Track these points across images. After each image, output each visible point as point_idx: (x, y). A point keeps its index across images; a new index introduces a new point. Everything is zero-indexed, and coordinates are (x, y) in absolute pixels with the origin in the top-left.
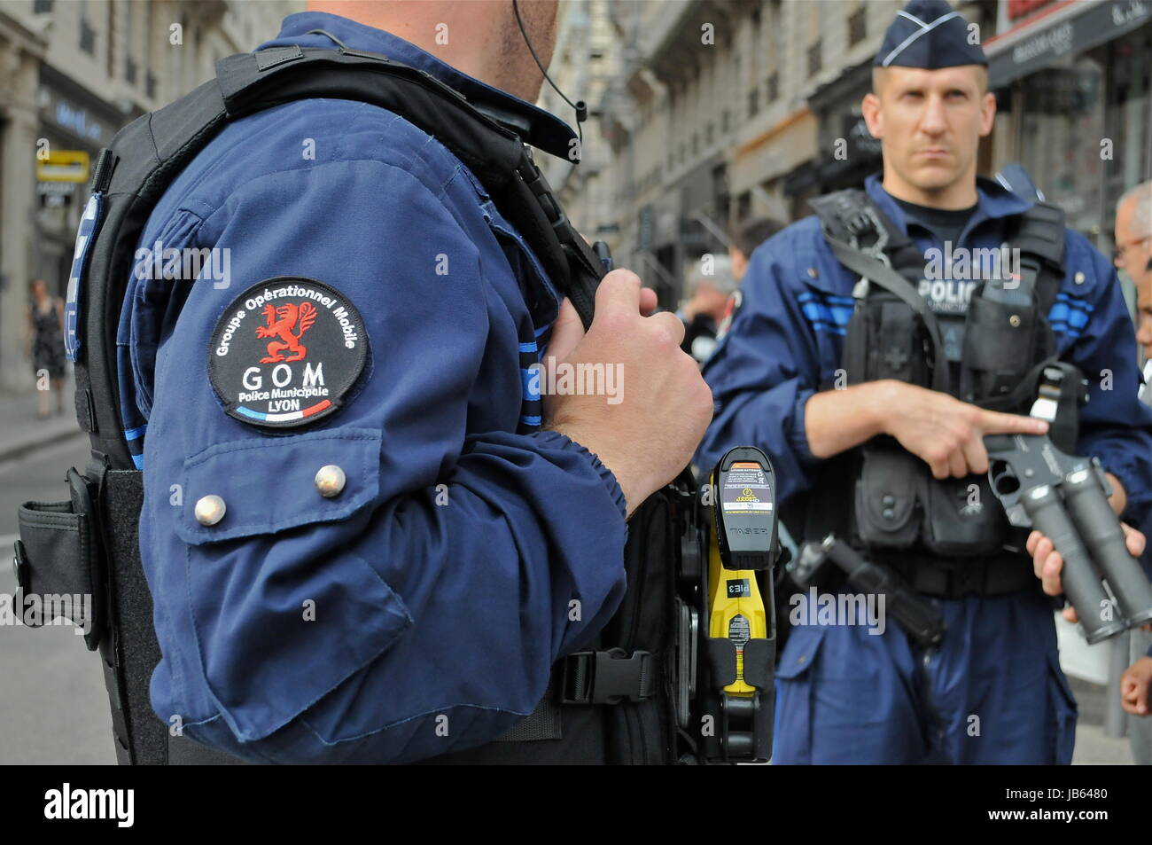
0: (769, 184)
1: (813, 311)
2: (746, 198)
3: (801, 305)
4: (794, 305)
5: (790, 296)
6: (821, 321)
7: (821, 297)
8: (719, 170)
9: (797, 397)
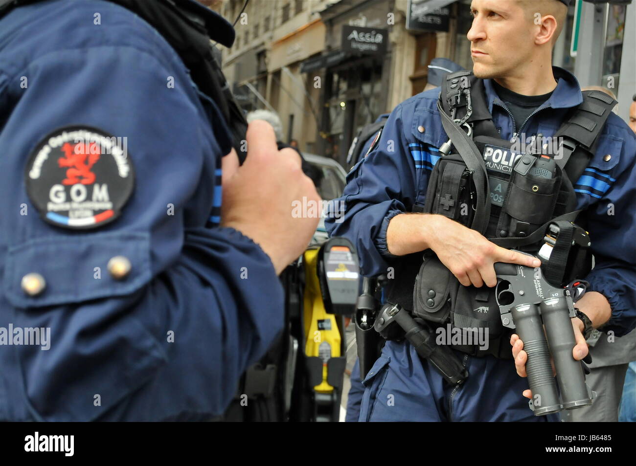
0: (293, 66)
1: (416, 155)
2: (278, 74)
3: (410, 149)
4: (406, 149)
5: (404, 143)
6: (420, 163)
7: (425, 148)
8: (261, 55)
9: (387, 213)
